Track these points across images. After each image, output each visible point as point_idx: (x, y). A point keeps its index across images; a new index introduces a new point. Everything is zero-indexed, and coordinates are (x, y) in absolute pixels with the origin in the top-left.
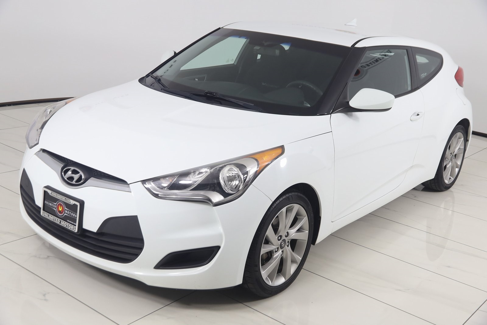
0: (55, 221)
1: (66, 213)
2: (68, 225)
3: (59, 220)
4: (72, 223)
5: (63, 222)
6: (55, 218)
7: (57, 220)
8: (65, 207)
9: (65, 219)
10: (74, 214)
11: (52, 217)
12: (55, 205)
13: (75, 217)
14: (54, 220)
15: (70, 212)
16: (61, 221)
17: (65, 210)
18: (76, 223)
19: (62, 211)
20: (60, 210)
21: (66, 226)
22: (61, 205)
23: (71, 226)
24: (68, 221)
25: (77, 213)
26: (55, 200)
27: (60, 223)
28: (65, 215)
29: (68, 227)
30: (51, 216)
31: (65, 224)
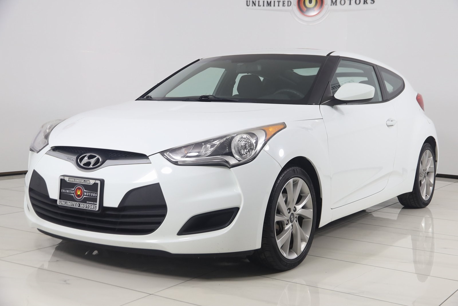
0: (74, 206)
1: (85, 195)
2: (88, 206)
3: (78, 203)
4: (93, 203)
5: (82, 204)
6: (73, 203)
7: (76, 204)
8: (84, 190)
9: (85, 201)
10: (94, 194)
11: (70, 203)
12: (73, 190)
13: (95, 196)
14: (72, 205)
15: (89, 192)
16: (80, 204)
17: (84, 192)
18: (96, 202)
19: (80, 195)
20: (79, 193)
21: (86, 208)
22: (79, 189)
23: (91, 206)
24: (88, 202)
25: (97, 191)
26: (72, 185)
27: (79, 206)
28: (84, 197)
29: (88, 208)
30: (68, 203)
31: (85, 206)
